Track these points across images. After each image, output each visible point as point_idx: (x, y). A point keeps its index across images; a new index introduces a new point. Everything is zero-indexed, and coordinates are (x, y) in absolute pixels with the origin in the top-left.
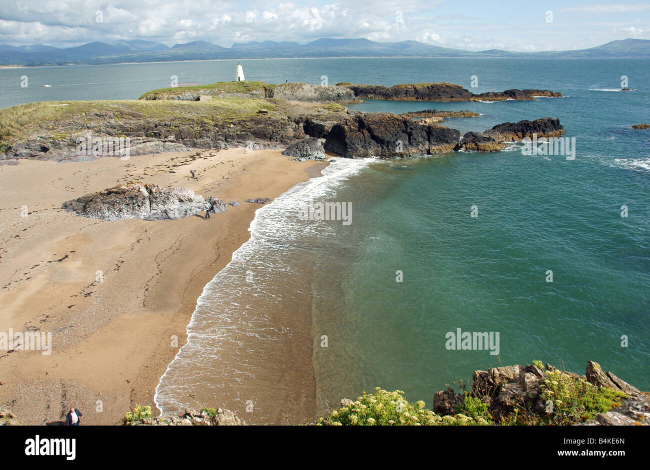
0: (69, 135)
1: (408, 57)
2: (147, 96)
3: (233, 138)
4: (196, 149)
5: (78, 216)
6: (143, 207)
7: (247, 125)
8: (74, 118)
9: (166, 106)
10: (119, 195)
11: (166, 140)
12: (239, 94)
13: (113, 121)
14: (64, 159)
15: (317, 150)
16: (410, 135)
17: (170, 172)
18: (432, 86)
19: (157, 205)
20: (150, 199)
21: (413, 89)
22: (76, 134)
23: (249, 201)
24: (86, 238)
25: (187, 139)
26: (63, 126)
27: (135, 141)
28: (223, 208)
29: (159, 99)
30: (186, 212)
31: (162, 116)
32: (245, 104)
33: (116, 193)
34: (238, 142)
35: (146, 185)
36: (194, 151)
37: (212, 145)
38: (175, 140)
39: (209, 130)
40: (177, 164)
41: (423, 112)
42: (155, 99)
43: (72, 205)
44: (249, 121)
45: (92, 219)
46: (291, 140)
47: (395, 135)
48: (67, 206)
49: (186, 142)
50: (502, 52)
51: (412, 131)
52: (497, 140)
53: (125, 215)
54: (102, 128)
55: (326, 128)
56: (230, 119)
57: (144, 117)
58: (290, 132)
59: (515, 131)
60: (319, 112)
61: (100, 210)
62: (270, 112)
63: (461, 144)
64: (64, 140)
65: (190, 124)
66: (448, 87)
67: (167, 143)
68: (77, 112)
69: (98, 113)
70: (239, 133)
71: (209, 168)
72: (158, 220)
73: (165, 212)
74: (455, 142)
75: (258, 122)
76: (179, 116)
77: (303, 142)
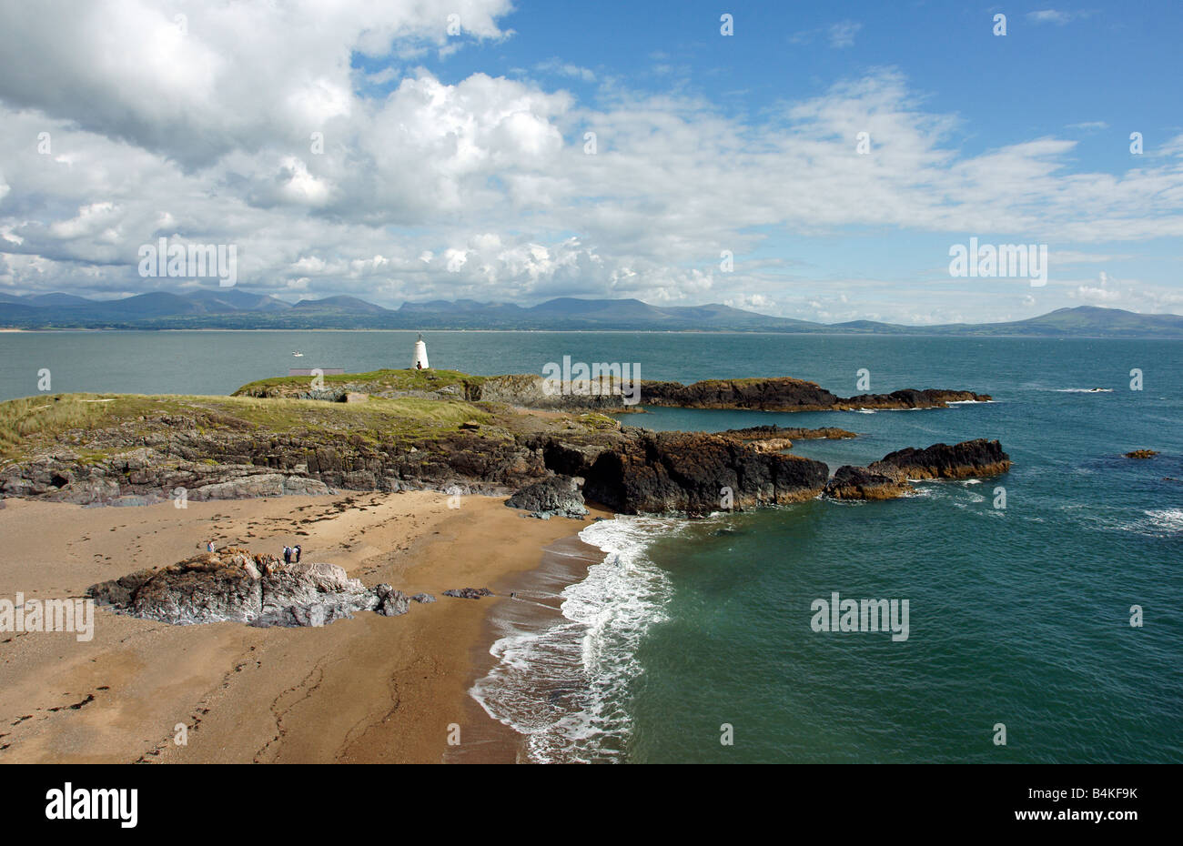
0: (110, 457)
1: (712, 333)
2: (249, 390)
3: (414, 472)
4: (344, 491)
5: (118, 614)
6: (249, 600)
7: (442, 450)
8: (123, 424)
9: (293, 410)
10: (203, 574)
11: (291, 471)
12: (417, 393)
13: (194, 434)
14: (95, 501)
15: (571, 498)
16: (740, 472)
17: (298, 533)
18: (764, 384)
19: (276, 597)
20: (262, 584)
21: (731, 389)
22: (123, 455)
23: (449, 594)
24: (132, 660)
25: (329, 472)
26: (99, 440)
27: (233, 472)
28: (401, 606)
29: (272, 396)
30: (332, 611)
31: (286, 428)
32: (437, 411)
33: (198, 570)
34: (423, 481)
35: (256, 558)
36: (341, 494)
37: (375, 483)
38: (307, 473)
39: (371, 457)
40: (311, 519)
41: (754, 429)
42: (264, 395)
43: (108, 591)
44: (445, 442)
45: (147, 620)
46: (521, 479)
47: (714, 472)
48: (98, 594)
49: (328, 478)
50: (877, 326)
51: (745, 465)
52: (897, 482)
53: (213, 615)
54: (172, 445)
55: (586, 458)
56: (409, 437)
57: (252, 429)
58: (521, 464)
59: (924, 464)
60: (569, 428)
61: (164, 603)
62: (483, 426)
63: (831, 488)
64: (99, 464)
65: (336, 445)
66: (793, 385)
67: (291, 478)
68: (128, 415)
69: (167, 418)
70: (426, 463)
71: (370, 527)
72: (275, 627)
73: (292, 610)
74: (822, 484)
75: (461, 445)
76: (317, 429)
77: (545, 483)
